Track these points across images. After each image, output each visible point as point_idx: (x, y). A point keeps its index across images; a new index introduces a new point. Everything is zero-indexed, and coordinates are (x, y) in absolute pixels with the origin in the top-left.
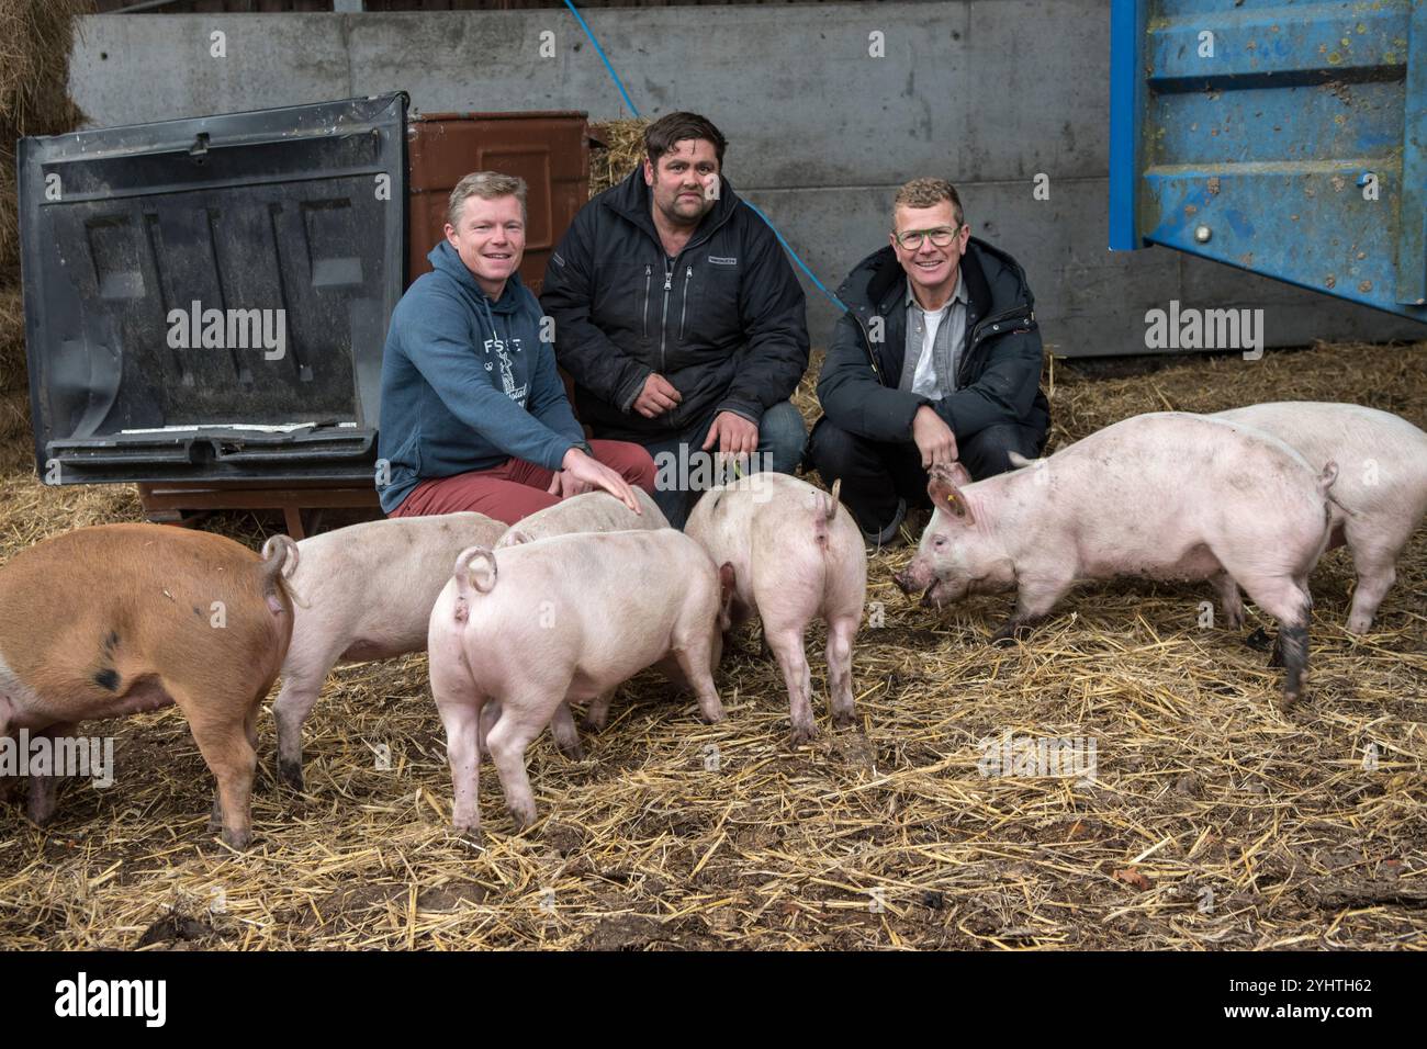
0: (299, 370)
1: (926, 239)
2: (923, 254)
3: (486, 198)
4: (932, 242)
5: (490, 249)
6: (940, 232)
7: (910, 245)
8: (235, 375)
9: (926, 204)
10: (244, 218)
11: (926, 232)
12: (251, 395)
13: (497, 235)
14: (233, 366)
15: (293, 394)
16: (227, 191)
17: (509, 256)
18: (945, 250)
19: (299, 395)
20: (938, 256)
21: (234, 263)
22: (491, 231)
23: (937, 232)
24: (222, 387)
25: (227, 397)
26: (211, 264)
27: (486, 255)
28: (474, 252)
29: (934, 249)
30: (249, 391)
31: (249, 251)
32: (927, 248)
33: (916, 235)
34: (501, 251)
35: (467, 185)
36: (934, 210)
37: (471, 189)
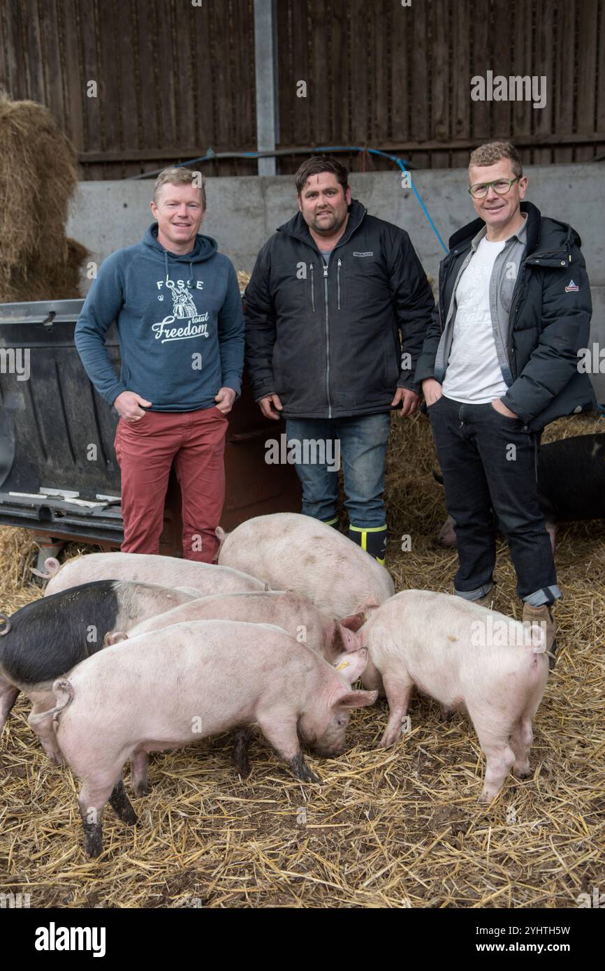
0: (106, 464)
1: (490, 189)
2: (488, 201)
3: (175, 185)
4: (495, 191)
5: (176, 220)
6: (502, 183)
7: (479, 195)
8: (73, 462)
9: (490, 163)
10: (73, 366)
11: (490, 184)
12: (83, 476)
13: (181, 210)
14: (71, 457)
15: (104, 478)
16: (64, 349)
17: (189, 225)
18: (505, 197)
19: (107, 479)
20: (500, 202)
21: (70, 394)
22: (178, 207)
23: (498, 183)
24: (67, 469)
25: (70, 474)
26: (57, 393)
27: (174, 224)
28: (167, 222)
29: (496, 197)
30: (81, 473)
31: (77, 388)
32: (491, 196)
33: (483, 187)
34: (184, 221)
35: (164, 175)
36: (495, 167)
37: (166, 178)
